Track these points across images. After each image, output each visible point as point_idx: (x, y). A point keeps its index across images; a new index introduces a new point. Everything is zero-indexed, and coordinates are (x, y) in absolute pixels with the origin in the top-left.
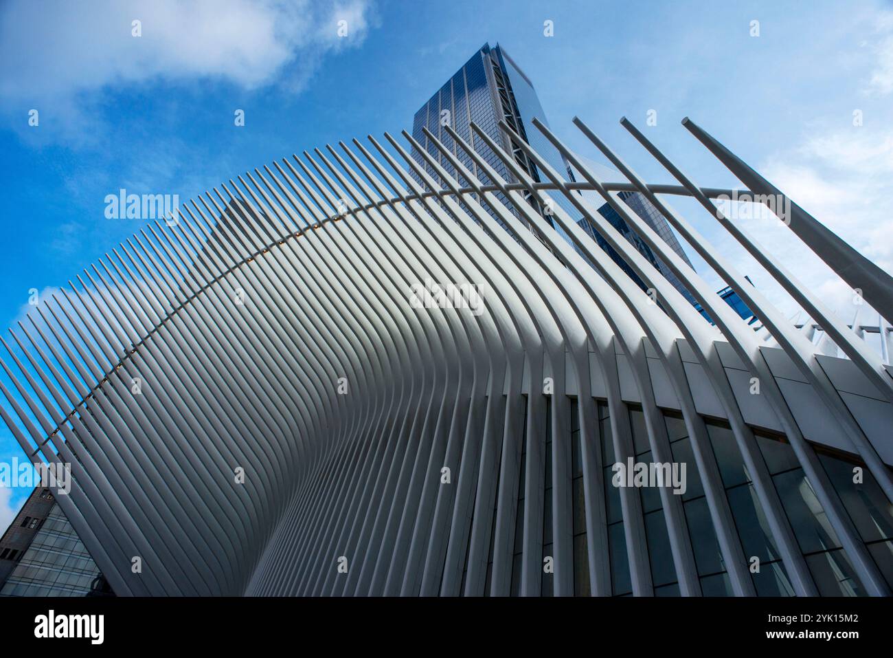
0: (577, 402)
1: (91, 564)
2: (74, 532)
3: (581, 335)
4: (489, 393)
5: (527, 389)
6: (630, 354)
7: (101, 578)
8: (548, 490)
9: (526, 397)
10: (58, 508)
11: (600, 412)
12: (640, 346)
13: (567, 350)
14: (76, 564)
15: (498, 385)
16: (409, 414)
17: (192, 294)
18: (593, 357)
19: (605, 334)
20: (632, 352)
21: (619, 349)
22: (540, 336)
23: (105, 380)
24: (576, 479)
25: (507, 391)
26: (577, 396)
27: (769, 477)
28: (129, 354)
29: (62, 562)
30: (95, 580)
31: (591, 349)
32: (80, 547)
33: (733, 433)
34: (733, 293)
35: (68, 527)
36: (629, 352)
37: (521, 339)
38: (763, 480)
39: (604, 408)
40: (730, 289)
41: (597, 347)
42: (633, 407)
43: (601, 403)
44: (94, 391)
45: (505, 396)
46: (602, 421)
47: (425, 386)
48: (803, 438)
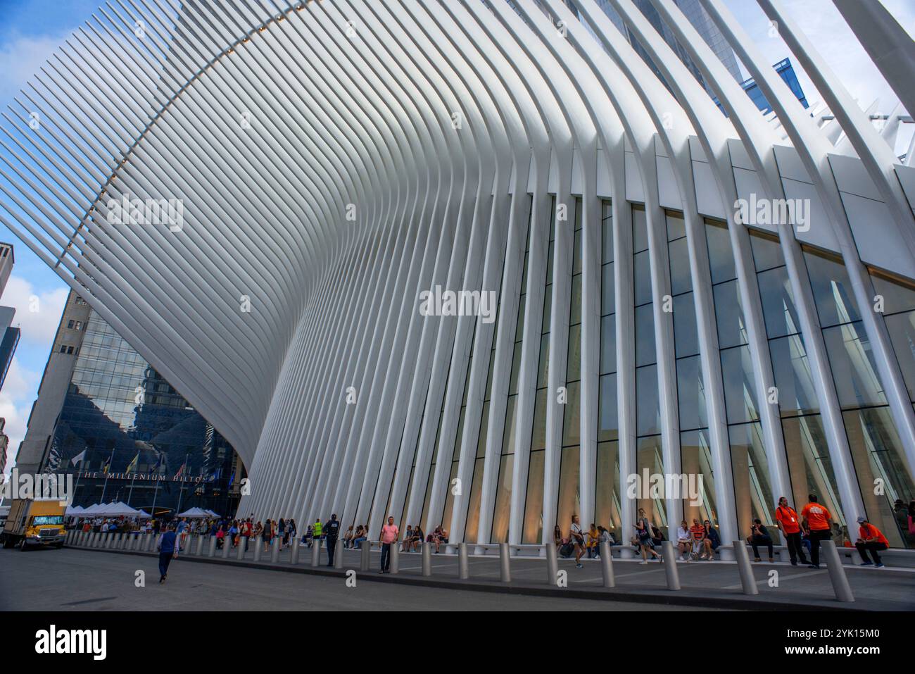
0: (581, 202)
1: (139, 359)
2: (116, 333)
3: (591, 131)
4: (494, 193)
5: (532, 188)
6: (639, 152)
7: (151, 368)
8: (548, 285)
9: (531, 196)
10: (95, 312)
11: (603, 211)
12: (650, 145)
13: (575, 147)
14: (126, 358)
15: (504, 183)
16: (415, 216)
17: (180, 88)
18: (601, 153)
19: (616, 131)
20: (641, 150)
21: (628, 148)
22: (548, 132)
23: (103, 192)
24: (575, 275)
25: (513, 190)
26: (581, 195)
27: (756, 273)
28: (120, 164)
29: (114, 355)
30: (147, 370)
31: (600, 146)
32: (124, 344)
33: (729, 233)
34: (755, 86)
35: (109, 329)
36: (638, 149)
37: (528, 136)
38: (748, 277)
39: (608, 207)
40: (753, 81)
41: (605, 143)
42: (636, 207)
43: (606, 202)
44: (95, 204)
45: (511, 195)
46: (605, 219)
47: (430, 187)
48: (795, 237)
